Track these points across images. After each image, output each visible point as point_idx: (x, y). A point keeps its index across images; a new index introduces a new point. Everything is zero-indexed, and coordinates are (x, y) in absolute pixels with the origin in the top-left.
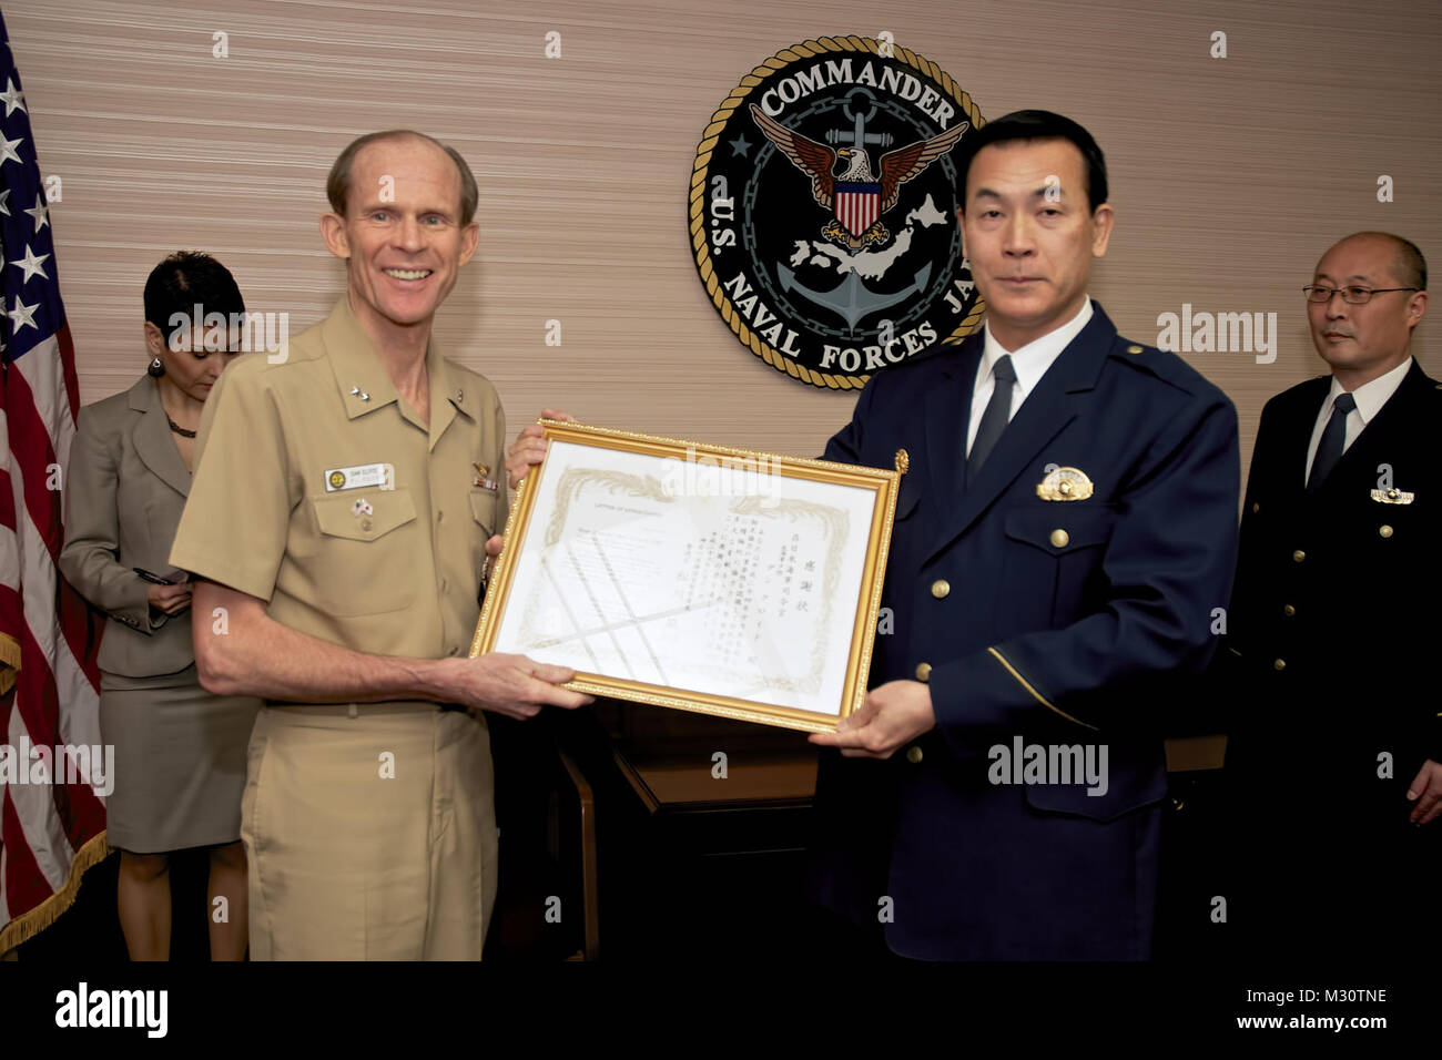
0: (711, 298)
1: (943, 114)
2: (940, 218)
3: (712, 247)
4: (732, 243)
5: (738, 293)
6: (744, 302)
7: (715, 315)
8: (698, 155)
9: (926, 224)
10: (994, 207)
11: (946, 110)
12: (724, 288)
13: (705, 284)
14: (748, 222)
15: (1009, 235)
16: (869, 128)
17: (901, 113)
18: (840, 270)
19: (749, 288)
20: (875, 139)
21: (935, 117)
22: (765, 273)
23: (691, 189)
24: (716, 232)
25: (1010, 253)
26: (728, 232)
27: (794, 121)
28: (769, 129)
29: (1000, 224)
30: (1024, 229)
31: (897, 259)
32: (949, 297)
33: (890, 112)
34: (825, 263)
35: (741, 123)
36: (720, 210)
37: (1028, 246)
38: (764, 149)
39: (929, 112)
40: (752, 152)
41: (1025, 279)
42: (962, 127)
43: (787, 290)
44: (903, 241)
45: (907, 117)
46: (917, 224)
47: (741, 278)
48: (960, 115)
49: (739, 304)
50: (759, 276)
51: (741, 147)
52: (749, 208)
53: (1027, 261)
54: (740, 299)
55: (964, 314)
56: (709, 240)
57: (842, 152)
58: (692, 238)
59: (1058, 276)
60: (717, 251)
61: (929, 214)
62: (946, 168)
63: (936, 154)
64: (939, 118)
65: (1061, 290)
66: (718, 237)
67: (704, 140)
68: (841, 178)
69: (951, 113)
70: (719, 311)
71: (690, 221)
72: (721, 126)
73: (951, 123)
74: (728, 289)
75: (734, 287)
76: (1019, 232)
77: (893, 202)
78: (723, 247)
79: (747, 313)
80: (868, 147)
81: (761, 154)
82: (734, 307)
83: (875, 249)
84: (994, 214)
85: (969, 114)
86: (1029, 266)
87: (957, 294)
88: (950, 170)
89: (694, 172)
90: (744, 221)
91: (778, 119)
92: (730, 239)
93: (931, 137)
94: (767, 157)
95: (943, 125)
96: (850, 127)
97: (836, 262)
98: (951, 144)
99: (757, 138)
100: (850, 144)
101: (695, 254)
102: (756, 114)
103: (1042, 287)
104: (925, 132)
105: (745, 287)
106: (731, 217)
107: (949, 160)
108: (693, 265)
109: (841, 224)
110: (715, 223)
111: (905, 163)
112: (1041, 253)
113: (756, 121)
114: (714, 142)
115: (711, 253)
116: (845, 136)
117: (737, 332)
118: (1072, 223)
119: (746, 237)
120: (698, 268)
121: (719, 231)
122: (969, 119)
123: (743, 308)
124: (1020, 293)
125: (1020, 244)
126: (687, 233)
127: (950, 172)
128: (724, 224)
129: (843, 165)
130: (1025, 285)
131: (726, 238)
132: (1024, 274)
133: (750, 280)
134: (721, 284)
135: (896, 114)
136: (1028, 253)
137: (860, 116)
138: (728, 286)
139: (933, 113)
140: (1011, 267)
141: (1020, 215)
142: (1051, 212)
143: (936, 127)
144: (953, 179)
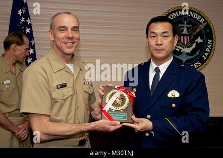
1: (202, 21)
2: (202, 41)
9: (199, 42)
10: (154, 35)
15: (157, 41)
16: (187, 24)
18: (182, 51)
20: (189, 26)
21: (200, 21)
25: (157, 45)
29: (155, 39)
30: (160, 40)
31: (193, 49)
32: (203, 56)
34: (179, 50)
37: (161, 43)
41: (161, 50)
42: (206, 23)
44: (194, 46)
45: (195, 21)
46: (197, 42)
48: (205, 21)
53: (161, 46)
55: (206, 60)
57: (182, 28)
59: (167, 50)
61: (199, 40)
63: (201, 29)
65: (167, 52)
68: (182, 33)
69: (204, 20)
73: (203, 22)
76: (159, 40)
77: (192, 38)
80: (187, 27)
83: (188, 47)
84: (154, 37)
85: (207, 20)
86: (161, 47)
87: (205, 56)
88: (203, 32)
93: (200, 25)
96: (184, 24)
97: (181, 50)
98: (203, 26)
100: (184, 27)
103: (164, 51)
104: (198, 24)
107: (203, 30)
109: (182, 43)
111: (194, 30)
112: (164, 45)
116: (183, 25)
118: (170, 39)
124: (159, 53)
125: (159, 43)
129: (182, 31)
136: (161, 45)
137: (185, 21)
140: (158, 47)
141: (159, 37)
142: (166, 36)
143: (201, 23)
144: (204, 33)
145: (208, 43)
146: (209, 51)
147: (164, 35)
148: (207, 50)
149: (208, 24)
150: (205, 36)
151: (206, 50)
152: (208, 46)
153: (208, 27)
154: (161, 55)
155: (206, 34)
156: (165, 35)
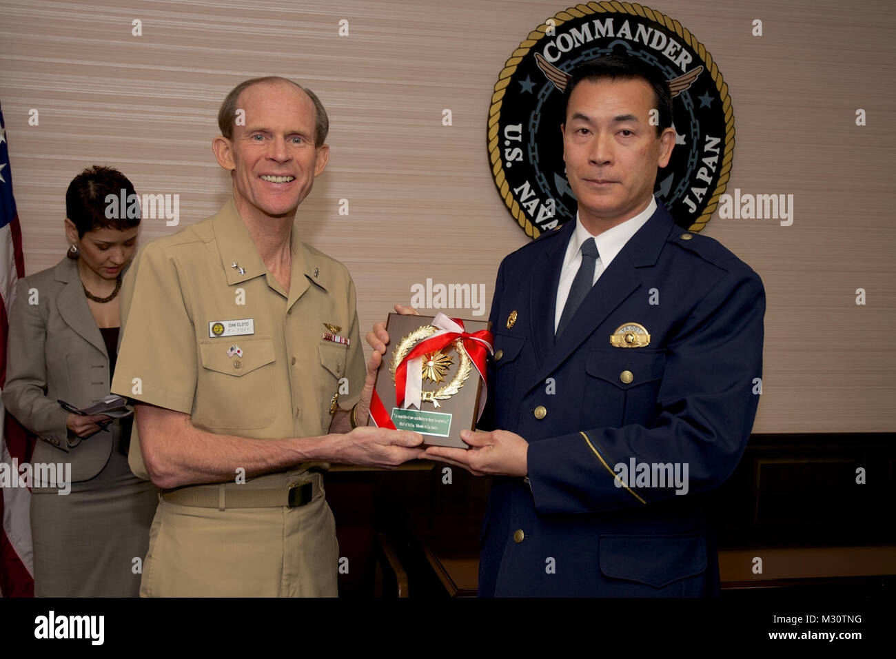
0: (504, 200)
1: (684, 60)
2: (682, 140)
3: (504, 161)
4: (520, 159)
5: (524, 197)
6: (529, 204)
7: (507, 213)
8: (495, 92)
10: (585, 126)
11: (686, 57)
12: (513, 193)
13: (499, 190)
14: (532, 143)
15: (594, 148)
17: (651, 60)
19: (533, 193)
21: (677, 63)
22: (545, 182)
23: (489, 117)
24: (508, 151)
25: (594, 162)
26: (517, 150)
27: (568, 66)
28: (550, 72)
29: (589, 138)
30: (605, 144)
32: (687, 200)
33: (643, 59)
35: (528, 67)
36: (511, 134)
37: (608, 158)
38: (545, 87)
39: (672, 59)
40: (536, 89)
41: (604, 182)
42: (698, 70)
43: (561, 194)
45: (655, 63)
47: (527, 186)
48: (697, 61)
49: (525, 205)
50: (540, 184)
51: (527, 85)
52: (533, 132)
53: (607, 168)
54: (526, 201)
55: (699, 213)
56: (502, 156)
58: (489, 154)
59: (628, 182)
60: (509, 165)
62: (685, 102)
63: (678, 91)
64: (681, 64)
65: (630, 190)
66: (510, 154)
67: (500, 80)
69: (690, 60)
70: (510, 210)
71: (488, 141)
72: (513, 70)
73: (689, 67)
74: (517, 193)
75: (521, 192)
76: (601, 147)
78: (513, 162)
79: (531, 212)
81: (543, 91)
82: (521, 207)
84: (584, 131)
85: (703, 59)
86: (608, 172)
87: (693, 198)
88: (688, 103)
89: (492, 104)
90: (529, 141)
91: (556, 64)
92: (518, 155)
93: (674, 78)
94: (547, 94)
95: (684, 69)
98: (689, 83)
99: (540, 79)
101: (492, 166)
102: (539, 61)
103: (617, 187)
104: (669, 73)
105: (529, 192)
106: (519, 139)
107: (688, 96)
108: (490, 175)
110: (507, 143)
112: (617, 163)
113: (539, 66)
114: (507, 82)
115: (504, 166)
117: (523, 226)
118: (642, 142)
119: (531, 154)
120: (494, 177)
121: (510, 150)
122: (704, 64)
123: (528, 208)
124: (600, 191)
125: (600, 156)
126: (486, 151)
127: (689, 104)
128: (514, 144)
130: (604, 185)
131: (515, 154)
132: (603, 178)
133: (534, 186)
134: (511, 190)
135: (647, 60)
136: (607, 163)
138: (517, 191)
139: (675, 59)
140: (594, 172)
141: (603, 135)
142: (626, 133)
143: (678, 70)
144: (690, 109)
145: (707, 148)
146: (709, 180)
147: (622, 127)
148: (703, 175)
149: (706, 75)
150: (694, 120)
151: (699, 176)
152: (705, 160)
153: (706, 84)
154: (607, 199)
155: (700, 112)
156: (625, 126)
